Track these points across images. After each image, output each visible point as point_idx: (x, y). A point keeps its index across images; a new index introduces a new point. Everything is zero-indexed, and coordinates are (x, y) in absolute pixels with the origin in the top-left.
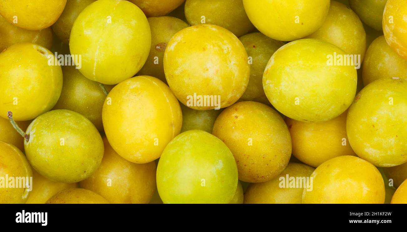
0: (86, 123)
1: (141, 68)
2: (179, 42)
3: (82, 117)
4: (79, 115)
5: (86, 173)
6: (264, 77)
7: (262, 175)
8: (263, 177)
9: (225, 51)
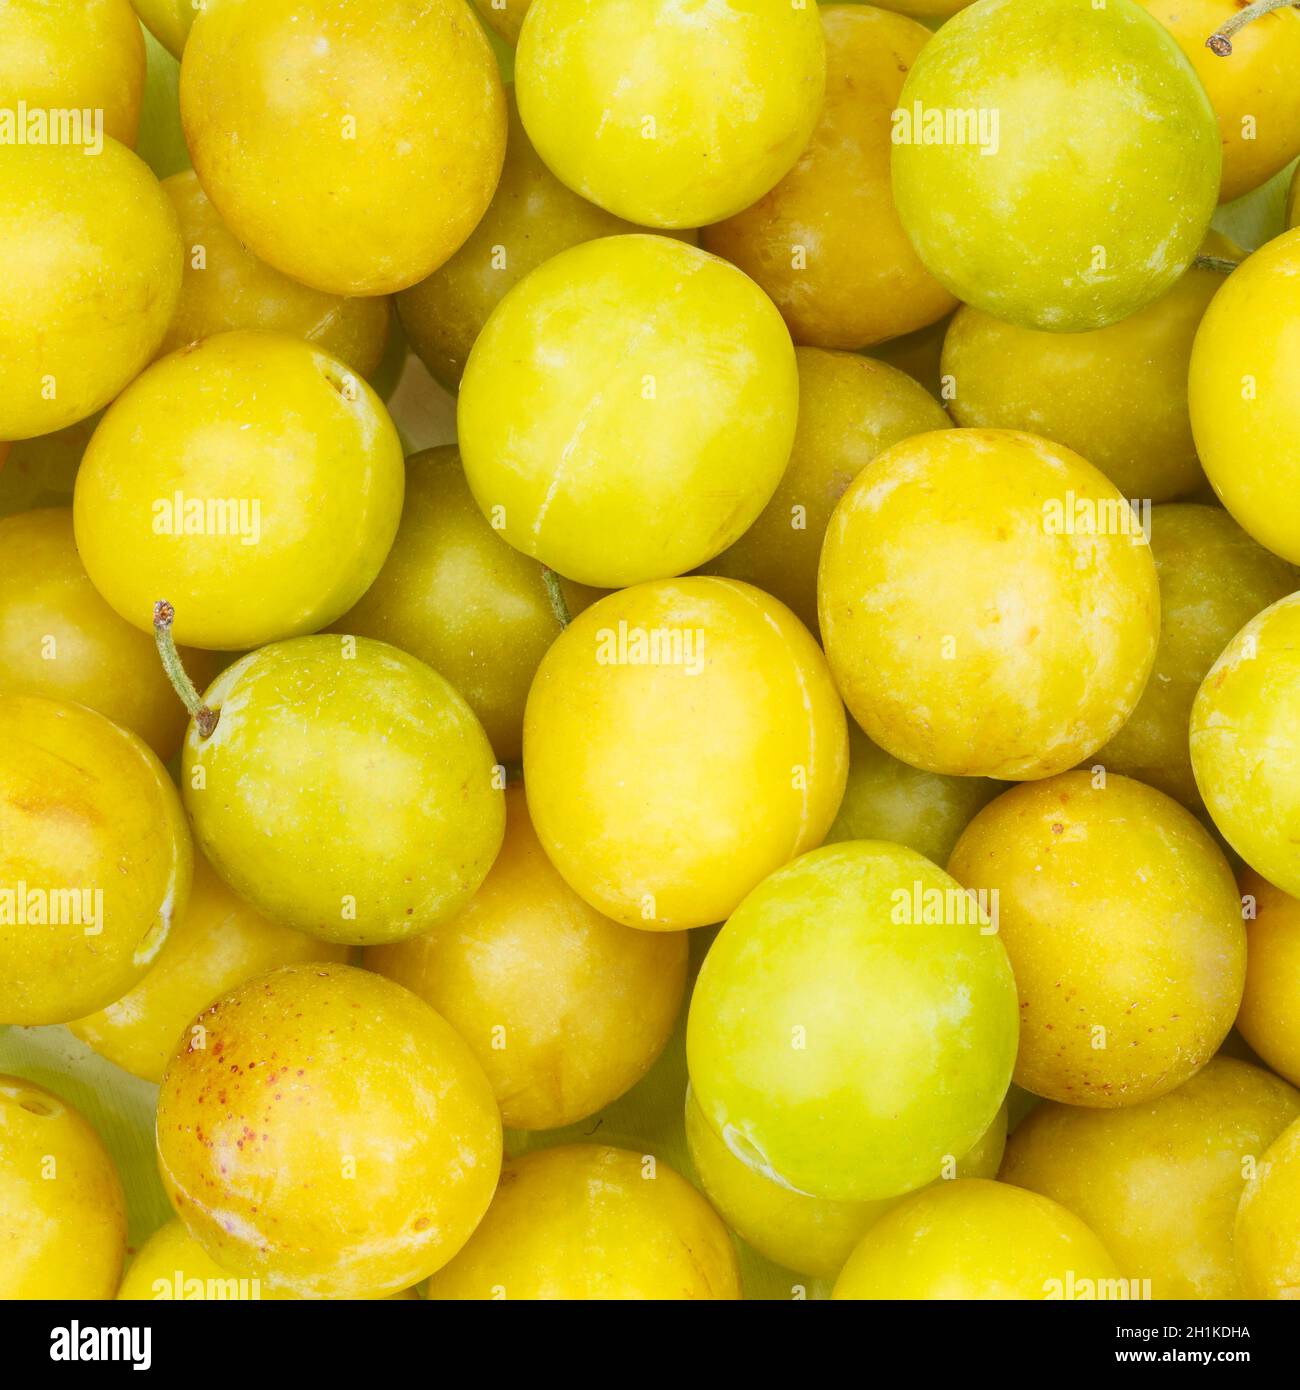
0: (456, 721)
1: (725, 548)
2: (907, 480)
3: (448, 689)
4: (434, 678)
5: (414, 916)
6: (1203, 697)
7: (1105, 1080)
8: (1105, 1086)
9: (1082, 562)
